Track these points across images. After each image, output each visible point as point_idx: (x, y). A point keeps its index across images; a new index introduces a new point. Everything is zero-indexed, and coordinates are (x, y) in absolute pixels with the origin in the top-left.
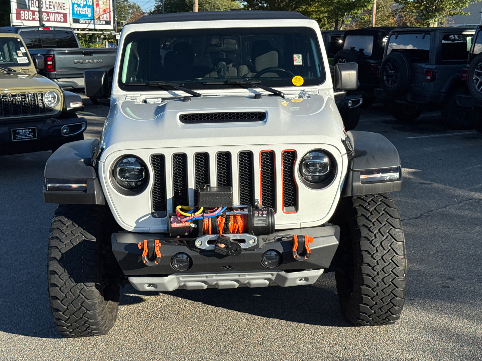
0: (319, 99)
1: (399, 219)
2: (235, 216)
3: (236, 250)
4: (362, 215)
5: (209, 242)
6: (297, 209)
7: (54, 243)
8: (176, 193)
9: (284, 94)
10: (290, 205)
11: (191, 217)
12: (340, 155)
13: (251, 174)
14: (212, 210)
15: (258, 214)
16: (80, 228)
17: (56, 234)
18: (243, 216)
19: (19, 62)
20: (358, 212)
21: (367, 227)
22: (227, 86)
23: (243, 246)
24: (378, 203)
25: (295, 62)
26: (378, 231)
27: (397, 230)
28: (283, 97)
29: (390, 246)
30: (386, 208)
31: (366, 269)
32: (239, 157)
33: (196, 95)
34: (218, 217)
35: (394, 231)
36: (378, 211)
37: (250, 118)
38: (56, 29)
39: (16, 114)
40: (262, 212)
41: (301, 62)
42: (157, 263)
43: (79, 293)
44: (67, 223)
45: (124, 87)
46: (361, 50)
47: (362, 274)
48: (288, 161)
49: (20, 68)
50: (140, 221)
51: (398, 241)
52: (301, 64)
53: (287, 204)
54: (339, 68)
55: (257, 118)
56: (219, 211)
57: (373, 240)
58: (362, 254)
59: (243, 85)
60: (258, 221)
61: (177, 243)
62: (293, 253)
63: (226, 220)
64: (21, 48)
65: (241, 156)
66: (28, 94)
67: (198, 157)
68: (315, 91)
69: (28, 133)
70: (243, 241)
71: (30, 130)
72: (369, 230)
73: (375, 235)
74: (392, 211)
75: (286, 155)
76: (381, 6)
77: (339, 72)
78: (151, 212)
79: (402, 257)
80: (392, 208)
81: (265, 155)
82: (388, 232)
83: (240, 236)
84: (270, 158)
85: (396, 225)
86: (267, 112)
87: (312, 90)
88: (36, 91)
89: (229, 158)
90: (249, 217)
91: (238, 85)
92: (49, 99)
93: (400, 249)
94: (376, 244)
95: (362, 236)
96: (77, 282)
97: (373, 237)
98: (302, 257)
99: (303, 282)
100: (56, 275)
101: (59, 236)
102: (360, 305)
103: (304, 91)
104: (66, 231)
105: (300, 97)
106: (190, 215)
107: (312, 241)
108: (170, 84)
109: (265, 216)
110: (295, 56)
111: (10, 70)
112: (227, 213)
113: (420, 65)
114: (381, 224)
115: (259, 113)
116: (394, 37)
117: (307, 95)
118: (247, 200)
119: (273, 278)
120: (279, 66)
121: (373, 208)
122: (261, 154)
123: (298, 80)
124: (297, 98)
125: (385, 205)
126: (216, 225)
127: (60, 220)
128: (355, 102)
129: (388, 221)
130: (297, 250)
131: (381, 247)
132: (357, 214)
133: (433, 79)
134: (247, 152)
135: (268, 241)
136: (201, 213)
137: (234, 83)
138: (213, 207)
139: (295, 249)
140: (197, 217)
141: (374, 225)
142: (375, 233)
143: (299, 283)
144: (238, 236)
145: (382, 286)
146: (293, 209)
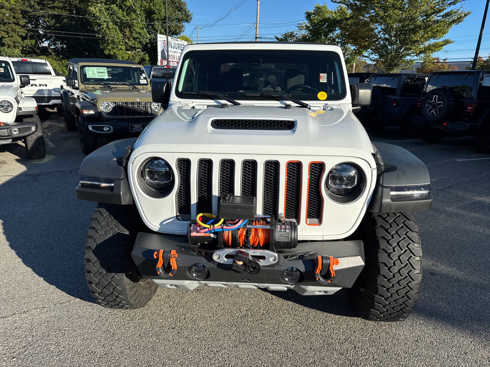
0: (340, 112)
1: (418, 233)
2: (256, 230)
3: (254, 268)
4: (381, 226)
5: (227, 256)
6: (320, 222)
7: (91, 233)
9: (310, 106)
10: (314, 217)
11: (210, 229)
12: (370, 169)
13: (277, 184)
14: (233, 222)
15: (281, 228)
16: (115, 220)
17: (93, 224)
18: (265, 230)
19: (141, 83)
20: (377, 223)
21: (386, 239)
22: (262, 98)
23: (262, 263)
24: (398, 215)
25: (320, 80)
26: (397, 245)
27: (416, 245)
28: (309, 109)
29: (408, 260)
30: (405, 221)
31: (381, 281)
32: (265, 166)
33: (236, 104)
34: (239, 229)
35: (413, 245)
36: (398, 223)
37: (279, 126)
38: (174, 68)
39: (128, 115)
40: (285, 226)
41: (326, 80)
42: (172, 275)
43: (110, 280)
44: (105, 214)
45: (179, 95)
47: (377, 284)
48: (315, 173)
49: (141, 86)
50: (164, 224)
51: (416, 256)
52: (326, 81)
53: (311, 216)
54: (357, 87)
55: (286, 126)
56: (240, 223)
57: (391, 253)
58: (379, 265)
59: (275, 98)
60: (280, 236)
61: (196, 253)
62: (316, 275)
63: (247, 233)
64: (143, 74)
65: (268, 165)
66: (141, 103)
67: (224, 164)
68: (337, 105)
69: (140, 127)
70: (263, 258)
71: (142, 126)
72: (388, 242)
73: (394, 248)
74: (411, 224)
75: (313, 166)
76: (358, 65)
77: (357, 90)
78: (175, 215)
80: (411, 221)
81: (291, 166)
82: (407, 246)
83: (260, 253)
84: (296, 168)
85: (414, 239)
86: (296, 121)
87: (334, 104)
88: (147, 101)
89: (255, 166)
90: (271, 232)
91: (271, 97)
92: (155, 106)
93: (417, 264)
94: (394, 258)
95: (381, 248)
96: (109, 271)
97: (391, 250)
98: (325, 280)
99: (322, 293)
100: (90, 263)
101: (95, 227)
102: (371, 309)
103: (327, 104)
104: (102, 223)
105: (324, 109)
106: (209, 226)
107: (337, 263)
108: (217, 94)
109: (287, 231)
110: (321, 74)
111: (135, 87)
112: (248, 226)
113: (389, 96)
114: (401, 237)
115: (289, 122)
117: (329, 108)
118: (271, 210)
120: (305, 84)
121: (392, 220)
122: (288, 164)
123: (322, 95)
124: (322, 110)
125: (404, 217)
126: (236, 237)
127: (99, 211)
129: (408, 234)
130: (321, 272)
131: (398, 261)
132: (377, 225)
133: (397, 105)
134: (273, 162)
135: (290, 257)
136: (221, 225)
137: (269, 95)
138: (233, 219)
139: (318, 271)
140: (216, 229)
141: (393, 238)
142: (393, 246)
143: (317, 293)
144: (259, 252)
145: (395, 296)
146: (316, 220)
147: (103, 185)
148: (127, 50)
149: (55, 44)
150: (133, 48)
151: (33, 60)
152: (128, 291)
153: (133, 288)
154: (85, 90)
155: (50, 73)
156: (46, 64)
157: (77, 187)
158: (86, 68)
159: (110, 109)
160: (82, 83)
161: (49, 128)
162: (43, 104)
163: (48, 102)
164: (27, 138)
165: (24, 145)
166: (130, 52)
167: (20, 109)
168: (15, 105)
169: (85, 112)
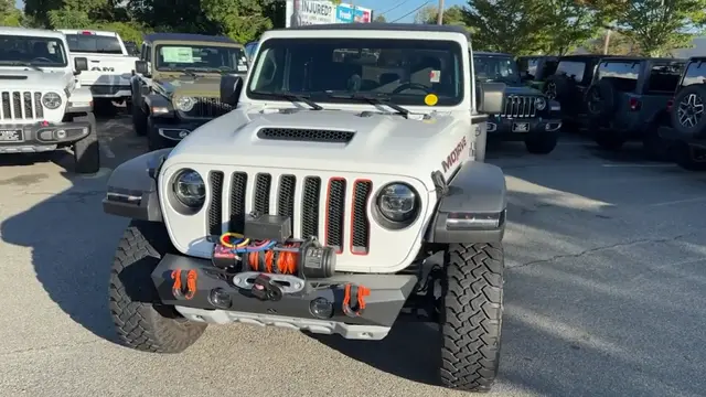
1: (500, 275)
2: (285, 253)
3: (275, 293)
4: (455, 264)
5: (249, 281)
6: (367, 252)
7: (119, 254)
8: (232, 217)
10: (360, 245)
11: (233, 249)
12: (426, 192)
13: (318, 204)
14: (259, 242)
17: (123, 245)
18: (294, 254)
21: (457, 279)
23: (285, 290)
24: (479, 252)
25: (432, 79)
26: (469, 287)
27: (493, 288)
29: (481, 306)
30: (486, 259)
31: (448, 330)
32: (306, 183)
33: (317, 108)
34: (265, 251)
35: (489, 288)
36: (476, 261)
41: (439, 79)
42: (189, 298)
45: (251, 94)
46: (573, 76)
47: (443, 335)
48: (362, 193)
50: (193, 244)
51: (492, 302)
52: (438, 81)
53: (357, 243)
54: (482, 88)
56: (266, 245)
57: (461, 296)
58: (445, 311)
60: (310, 261)
62: (343, 306)
63: (274, 257)
64: (243, 58)
67: (261, 178)
68: (448, 113)
70: (287, 284)
72: (459, 283)
73: (465, 291)
75: (360, 185)
77: (482, 92)
78: (206, 235)
79: (496, 322)
80: (493, 259)
81: (335, 184)
82: (482, 289)
83: (287, 279)
84: (340, 186)
85: (493, 282)
87: (445, 111)
90: (300, 256)
93: (493, 312)
94: (464, 302)
95: (450, 289)
96: (134, 299)
97: (462, 292)
98: (353, 312)
99: (367, 337)
100: (115, 289)
101: (124, 248)
103: (436, 111)
104: (132, 244)
106: (232, 246)
107: (368, 294)
109: (319, 256)
110: (433, 72)
112: (277, 248)
113: (626, 93)
114: (475, 278)
116: (603, 65)
118: (311, 234)
119: (333, 327)
123: (431, 99)
125: (486, 254)
126: (263, 261)
128: (553, 126)
129: (485, 275)
130: (349, 303)
131: (469, 306)
133: (638, 108)
134: (316, 178)
135: (319, 286)
136: (246, 245)
138: (260, 239)
139: (345, 303)
140: (241, 249)
141: (466, 278)
142: (465, 288)
143: (361, 337)
144: (285, 278)
145: (466, 352)
146: (363, 249)
147: (132, 198)
148: (241, 14)
149: (136, 5)
150: (249, 11)
151: (99, 33)
152: (155, 326)
153: (162, 323)
154: (160, 79)
155: (120, 52)
156: (115, 39)
157: (104, 200)
158: (164, 48)
159: (189, 108)
160: (157, 69)
161: (112, 130)
162: (107, 96)
163: (114, 93)
164: (77, 144)
165: (72, 152)
166: (244, 18)
167: (70, 104)
168: (64, 99)
169: (156, 110)
